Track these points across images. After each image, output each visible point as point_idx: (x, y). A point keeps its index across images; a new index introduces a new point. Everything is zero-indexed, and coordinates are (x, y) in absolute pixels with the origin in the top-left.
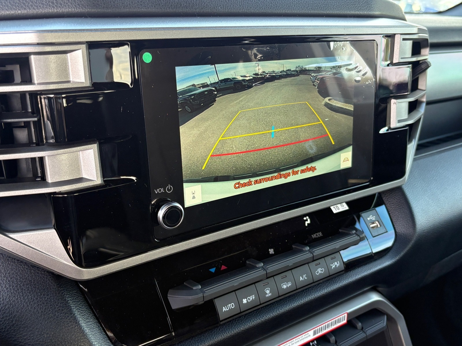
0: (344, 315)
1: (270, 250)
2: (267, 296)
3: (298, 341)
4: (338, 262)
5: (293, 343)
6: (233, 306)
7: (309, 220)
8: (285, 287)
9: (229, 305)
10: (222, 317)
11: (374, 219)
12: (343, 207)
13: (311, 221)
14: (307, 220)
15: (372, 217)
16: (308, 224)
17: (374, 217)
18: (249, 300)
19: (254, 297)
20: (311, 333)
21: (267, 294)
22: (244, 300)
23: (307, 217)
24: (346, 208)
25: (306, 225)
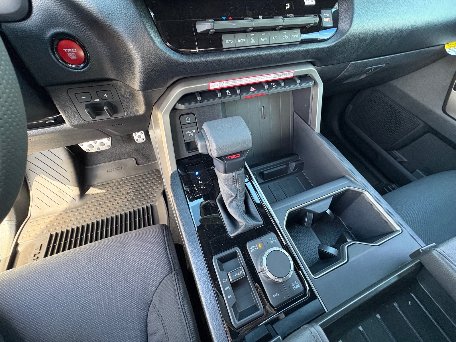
0: (292, 72)
1: (260, 16)
2: (252, 42)
3: (265, 78)
4: (298, 35)
5: (262, 78)
6: (232, 42)
7: (289, 6)
8: (263, 40)
9: (230, 40)
10: (224, 46)
11: (328, 15)
12: (312, 2)
13: (290, 7)
14: (288, 6)
15: (328, 14)
16: (288, 8)
17: (329, 14)
18: (241, 41)
19: (244, 40)
20: (272, 75)
21: (252, 41)
22: (238, 40)
23: (288, 4)
24: (313, 3)
25: (286, 9)
